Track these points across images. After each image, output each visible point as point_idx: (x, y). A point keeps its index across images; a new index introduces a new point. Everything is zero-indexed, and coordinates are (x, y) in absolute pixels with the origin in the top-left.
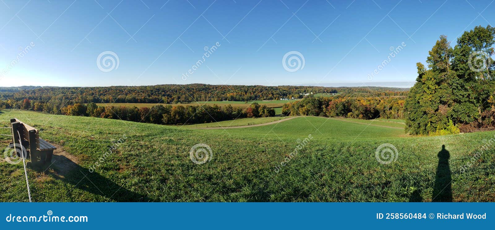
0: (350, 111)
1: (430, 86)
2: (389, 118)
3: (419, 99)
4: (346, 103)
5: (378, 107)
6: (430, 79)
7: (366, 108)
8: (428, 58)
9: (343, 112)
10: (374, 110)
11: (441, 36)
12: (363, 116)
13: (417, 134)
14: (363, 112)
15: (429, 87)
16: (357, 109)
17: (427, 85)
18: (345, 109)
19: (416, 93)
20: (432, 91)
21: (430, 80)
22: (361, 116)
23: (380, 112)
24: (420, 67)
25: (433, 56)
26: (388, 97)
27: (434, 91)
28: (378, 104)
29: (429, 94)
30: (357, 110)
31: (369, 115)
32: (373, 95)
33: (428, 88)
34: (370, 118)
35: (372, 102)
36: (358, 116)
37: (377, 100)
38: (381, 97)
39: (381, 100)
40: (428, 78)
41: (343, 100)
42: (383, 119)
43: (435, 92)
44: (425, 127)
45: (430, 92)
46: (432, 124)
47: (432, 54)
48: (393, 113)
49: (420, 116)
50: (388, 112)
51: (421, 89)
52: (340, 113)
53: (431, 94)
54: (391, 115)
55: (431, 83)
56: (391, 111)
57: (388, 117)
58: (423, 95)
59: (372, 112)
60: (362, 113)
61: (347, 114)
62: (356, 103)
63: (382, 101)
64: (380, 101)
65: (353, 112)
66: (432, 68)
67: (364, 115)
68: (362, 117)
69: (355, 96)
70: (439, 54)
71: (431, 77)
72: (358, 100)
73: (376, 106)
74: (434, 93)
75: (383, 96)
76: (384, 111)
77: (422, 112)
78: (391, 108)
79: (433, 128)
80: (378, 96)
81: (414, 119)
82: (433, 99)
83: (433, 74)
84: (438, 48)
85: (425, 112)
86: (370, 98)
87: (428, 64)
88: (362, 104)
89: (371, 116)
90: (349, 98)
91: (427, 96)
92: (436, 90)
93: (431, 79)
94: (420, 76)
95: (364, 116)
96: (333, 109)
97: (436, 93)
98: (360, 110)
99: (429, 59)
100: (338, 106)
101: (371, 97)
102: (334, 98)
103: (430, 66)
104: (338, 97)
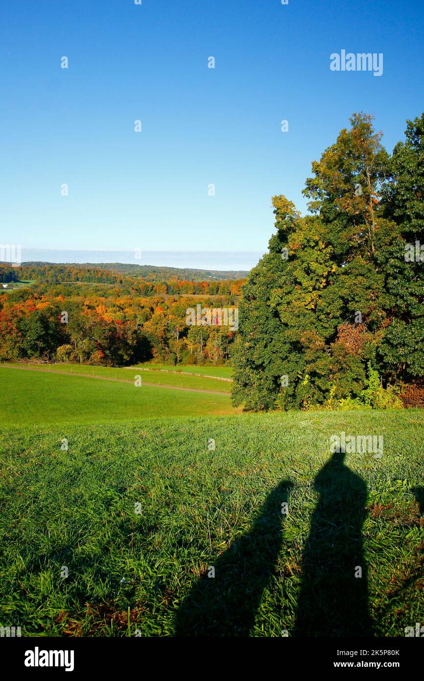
0: (64, 339)
1: (314, 266)
2: (180, 361)
3: (278, 304)
4: (52, 314)
5: (148, 328)
6: (313, 244)
7: (113, 330)
8: (309, 181)
9: (41, 344)
10: (137, 338)
11: (355, 115)
12: (103, 355)
13: (266, 408)
14: (105, 343)
15: (309, 268)
16: (86, 333)
17: (303, 262)
18: (47, 334)
19: (270, 285)
20: (317, 280)
21: (313, 247)
22: (97, 355)
23: (152, 343)
24: (282, 208)
25: (325, 177)
26: (176, 297)
27: (324, 281)
28: (147, 319)
29: (311, 289)
30: (84, 336)
31: (120, 352)
32: (130, 289)
33: (308, 271)
34: (122, 363)
35: (129, 311)
36: (88, 355)
37: (143, 307)
38: (156, 297)
39: (154, 307)
40: (308, 241)
41: (40, 305)
42: (160, 365)
43: (328, 283)
44: (295, 387)
45: (313, 283)
46: (316, 379)
47: (322, 169)
48: (191, 347)
49: (280, 355)
50: (176, 344)
51: (284, 273)
52: (31, 348)
53: (314, 289)
54: (185, 352)
55: (315, 256)
56: (185, 341)
57: (176, 359)
58: (290, 292)
59: (130, 342)
60: (100, 347)
61: (53, 350)
62: (82, 314)
63: (158, 312)
64: (152, 310)
65: (73, 344)
66: (318, 213)
67: (107, 352)
68: (101, 358)
69: (76, 291)
70: (348, 171)
71: (317, 238)
72: (89, 307)
73: (142, 326)
74: (325, 287)
75: (161, 295)
76: (166, 341)
77: (285, 343)
78: (184, 334)
79: (317, 392)
80: (146, 294)
81: (263, 363)
82: (322, 303)
83: (323, 229)
84: (343, 152)
85: (298, 342)
86: (122, 301)
87: (307, 200)
88: (102, 320)
89: (128, 355)
90: (59, 298)
91: (303, 295)
92: (330, 278)
93: (317, 243)
94: (283, 236)
95: (105, 357)
96: (8, 337)
97: (330, 288)
98: (96, 337)
99: (311, 187)
100: (26, 325)
101: (125, 297)
102: (11, 297)
103: (312, 207)
104: (23, 295)
